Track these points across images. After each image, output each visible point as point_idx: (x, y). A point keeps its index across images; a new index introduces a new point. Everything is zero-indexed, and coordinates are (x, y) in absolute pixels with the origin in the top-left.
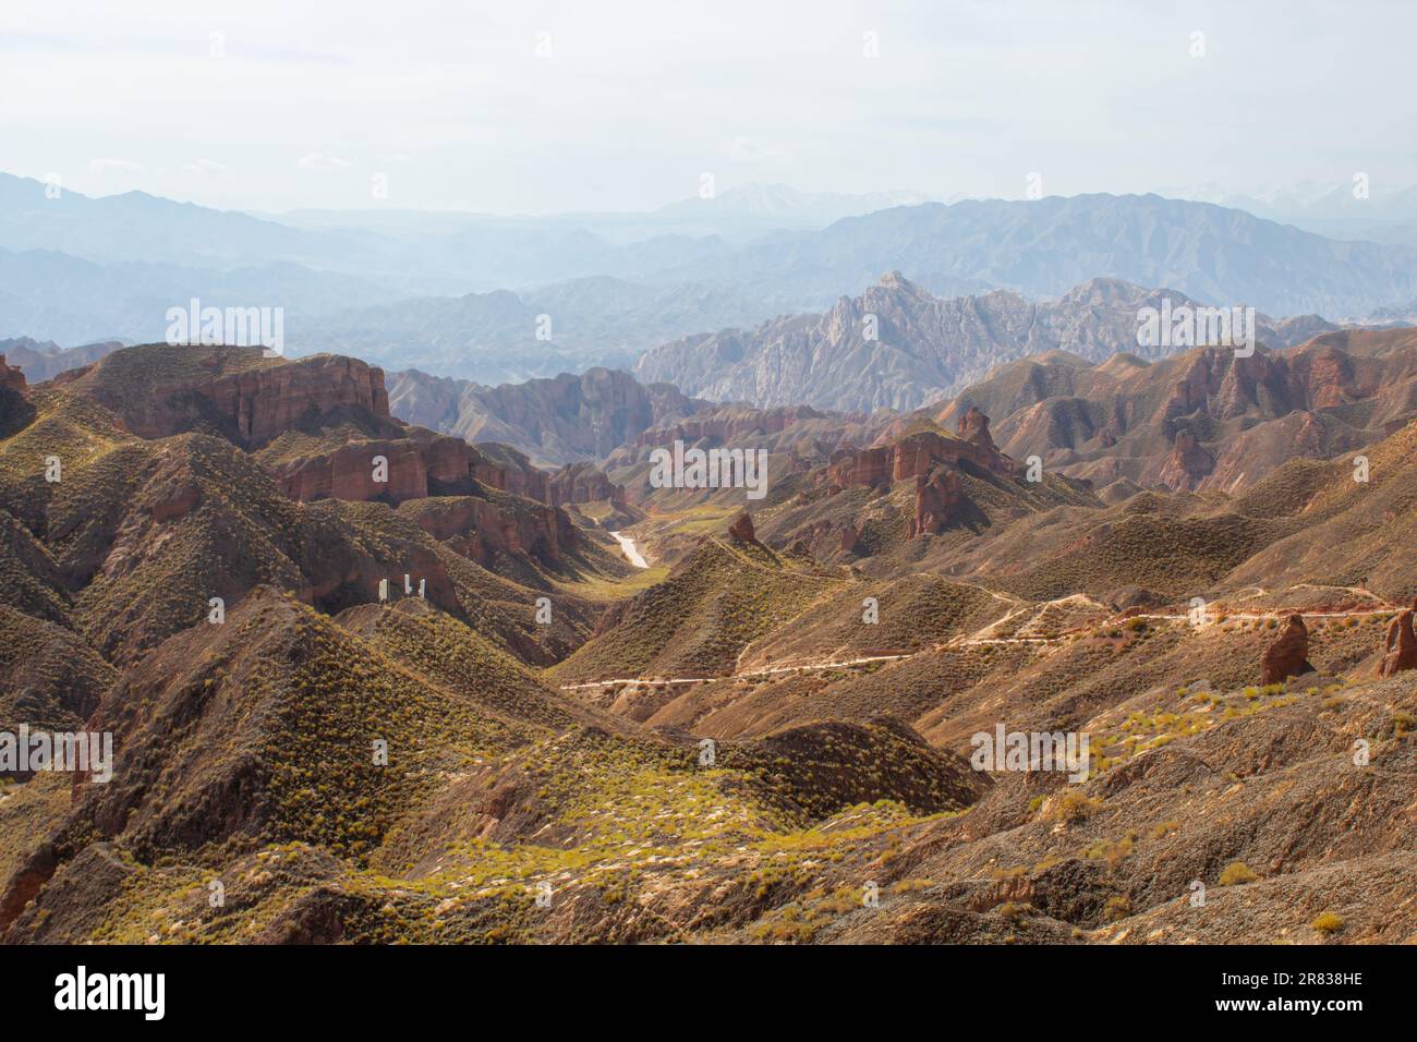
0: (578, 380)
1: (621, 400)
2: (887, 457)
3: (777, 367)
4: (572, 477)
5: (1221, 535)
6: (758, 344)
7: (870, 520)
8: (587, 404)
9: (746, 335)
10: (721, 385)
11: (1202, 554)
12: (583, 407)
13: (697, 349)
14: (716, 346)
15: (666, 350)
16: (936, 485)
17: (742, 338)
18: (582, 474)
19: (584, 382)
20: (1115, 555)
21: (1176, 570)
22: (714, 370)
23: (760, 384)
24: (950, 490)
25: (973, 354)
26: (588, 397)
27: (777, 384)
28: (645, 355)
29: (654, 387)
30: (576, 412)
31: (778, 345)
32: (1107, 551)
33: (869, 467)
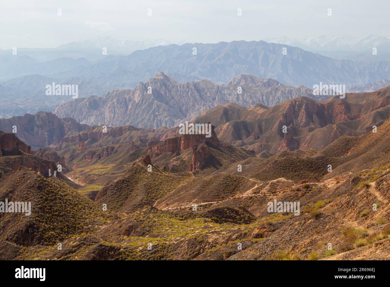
0: (33, 117)
1: (52, 125)
2: (178, 141)
3: (113, 111)
4: (42, 154)
5: (318, 163)
6: (105, 102)
7: (174, 165)
8: (37, 126)
9: (100, 98)
10: (90, 120)
11: (312, 171)
12: (36, 128)
13: (80, 105)
14: (88, 103)
15: (66, 105)
16: (200, 151)
17: (98, 99)
18: (47, 152)
19: (36, 118)
20: (280, 171)
21: (303, 176)
22: (87, 113)
23: (107, 118)
24: (206, 152)
25: (194, 106)
26: (38, 123)
27: (114, 118)
28: (58, 107)
29: (64, 119)
30: (33, 130)
31: (114, 102)
32: (277, 170)
33: (171, 145)
